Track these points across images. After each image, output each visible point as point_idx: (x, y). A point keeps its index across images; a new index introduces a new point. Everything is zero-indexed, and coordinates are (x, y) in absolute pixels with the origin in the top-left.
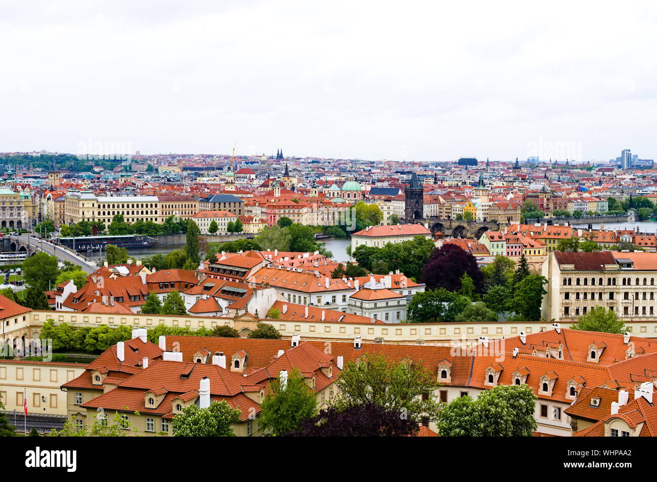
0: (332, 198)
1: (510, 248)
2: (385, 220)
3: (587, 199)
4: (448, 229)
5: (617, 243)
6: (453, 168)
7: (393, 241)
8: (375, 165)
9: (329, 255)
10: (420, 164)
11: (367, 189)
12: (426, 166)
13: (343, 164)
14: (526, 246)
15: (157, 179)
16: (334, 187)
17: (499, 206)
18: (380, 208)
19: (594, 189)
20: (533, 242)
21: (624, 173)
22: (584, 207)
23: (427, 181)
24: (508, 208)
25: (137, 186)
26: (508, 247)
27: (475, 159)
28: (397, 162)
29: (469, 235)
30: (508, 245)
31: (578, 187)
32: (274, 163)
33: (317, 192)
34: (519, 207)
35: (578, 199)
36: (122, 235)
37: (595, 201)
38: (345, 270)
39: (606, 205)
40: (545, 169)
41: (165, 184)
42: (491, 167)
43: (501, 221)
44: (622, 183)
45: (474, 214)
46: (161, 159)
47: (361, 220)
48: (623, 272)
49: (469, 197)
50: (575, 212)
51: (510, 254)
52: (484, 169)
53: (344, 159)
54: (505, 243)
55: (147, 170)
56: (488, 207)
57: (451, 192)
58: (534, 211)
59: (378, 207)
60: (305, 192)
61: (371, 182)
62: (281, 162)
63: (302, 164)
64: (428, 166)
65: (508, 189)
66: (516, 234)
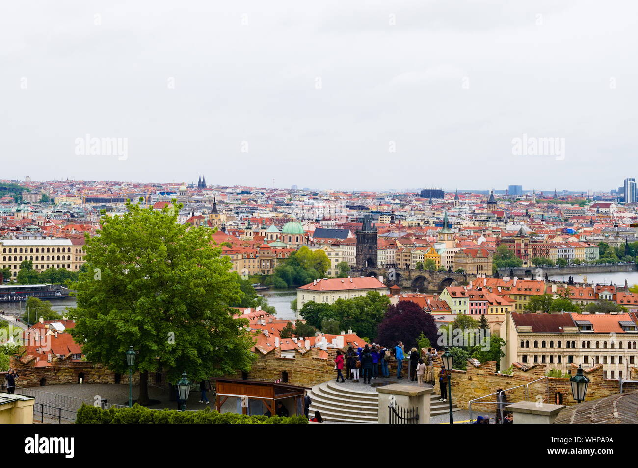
0: (271, 242)
1: (474, 305)
2: (333, 270)
3: (573, 243)
4: (406, 280)
5: (595, 300)
6: (414, 202)
7: (343, 296)
8: (318, 197)
9: (271, 311)
10: (374, 197)
11: (311, 230)
12: (381, 199)
13: (279, 195)
14: (491, 304)
15: (58, 214)
16: (273, 229)
17: (467, 253)
18: (327, 254)
19: (584, 231)
20: (499, 299)
21: (625, 209)
22: (569, 254)
23: (382, 219)
24: (478, 255)
25: (37, 223)
26: (472, 305)
27: (441, 190)
28: (346, 193)
29: (431, 287)
30: (473, 302)
31: (564, 229)
32: (195, 193)
33: (252, 234)
34: (491, 254)
35: (562, 244)
36: (32, 284)
37: (583, 247)
38: (294, 329)
39: (596, 251)
40: (527, 204)
41: (68, 220)
42: (461, 201)
43: (470, 270)
44: (620, 223)
45: (437, 262)
46: (58, 187)
47: (304, 268)
48: (583, 335)
49: (431, 242)
50: (559, 259)
51: (474, 312)
52: (452, 203)
53: (280, 189)
54: (468, 300)
55: (41, 202)
56: (454, 254)
57: (410, 235)
58: (509, 258)
59: (324, 253)
60: (237, 234)
61: (314, 221)
62: (204, 192)
63: (230, 195)
64: (384, 199)
65: (480, 231)
66: (481, 290)
